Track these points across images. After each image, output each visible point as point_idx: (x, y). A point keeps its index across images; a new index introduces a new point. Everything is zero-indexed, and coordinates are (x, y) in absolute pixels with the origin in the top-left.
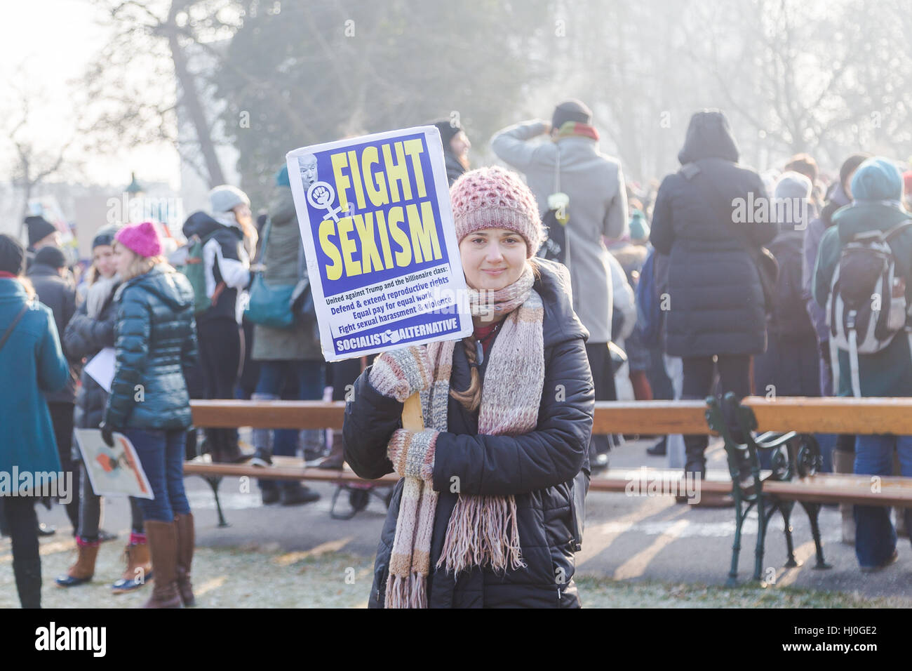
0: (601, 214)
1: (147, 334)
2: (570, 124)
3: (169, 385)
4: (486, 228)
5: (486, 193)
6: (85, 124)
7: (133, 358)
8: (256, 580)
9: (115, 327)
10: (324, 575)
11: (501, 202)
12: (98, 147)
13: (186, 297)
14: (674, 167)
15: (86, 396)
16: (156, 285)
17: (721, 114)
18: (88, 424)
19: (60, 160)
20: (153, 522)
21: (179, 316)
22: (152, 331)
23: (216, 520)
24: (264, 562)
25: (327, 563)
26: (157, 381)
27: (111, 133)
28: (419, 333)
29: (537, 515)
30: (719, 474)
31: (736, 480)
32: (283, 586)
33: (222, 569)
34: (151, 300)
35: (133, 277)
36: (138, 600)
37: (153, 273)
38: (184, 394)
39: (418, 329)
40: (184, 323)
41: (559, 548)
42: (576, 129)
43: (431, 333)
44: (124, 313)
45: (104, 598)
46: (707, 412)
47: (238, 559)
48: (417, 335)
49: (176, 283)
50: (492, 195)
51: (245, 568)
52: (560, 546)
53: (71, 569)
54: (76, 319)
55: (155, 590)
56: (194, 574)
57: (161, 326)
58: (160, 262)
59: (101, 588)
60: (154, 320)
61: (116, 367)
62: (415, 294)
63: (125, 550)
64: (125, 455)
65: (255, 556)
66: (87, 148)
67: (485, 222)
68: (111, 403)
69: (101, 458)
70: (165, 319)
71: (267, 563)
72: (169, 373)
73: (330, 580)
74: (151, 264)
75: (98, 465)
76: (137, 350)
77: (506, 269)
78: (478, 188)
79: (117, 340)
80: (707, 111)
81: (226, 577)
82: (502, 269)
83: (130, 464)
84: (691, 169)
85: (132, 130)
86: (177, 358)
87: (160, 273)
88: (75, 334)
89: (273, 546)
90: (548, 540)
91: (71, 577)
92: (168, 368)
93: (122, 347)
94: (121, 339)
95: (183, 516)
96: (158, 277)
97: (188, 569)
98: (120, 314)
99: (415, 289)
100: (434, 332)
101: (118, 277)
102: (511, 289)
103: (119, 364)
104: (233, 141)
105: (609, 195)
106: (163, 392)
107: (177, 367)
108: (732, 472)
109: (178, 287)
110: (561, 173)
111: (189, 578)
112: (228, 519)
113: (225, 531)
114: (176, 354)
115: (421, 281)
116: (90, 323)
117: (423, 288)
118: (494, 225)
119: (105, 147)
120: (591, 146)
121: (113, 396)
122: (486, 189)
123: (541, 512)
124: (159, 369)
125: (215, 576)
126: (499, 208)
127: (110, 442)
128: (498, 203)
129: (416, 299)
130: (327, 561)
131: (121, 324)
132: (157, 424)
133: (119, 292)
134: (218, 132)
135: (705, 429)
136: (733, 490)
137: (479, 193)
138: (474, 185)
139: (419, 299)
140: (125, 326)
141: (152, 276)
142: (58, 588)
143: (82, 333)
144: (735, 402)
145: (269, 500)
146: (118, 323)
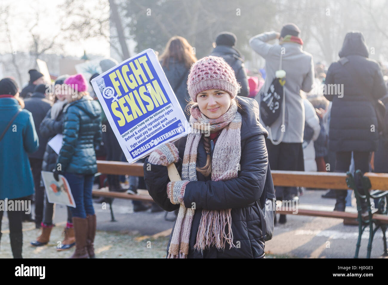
0: (301, 80)
1: (78, 129)
2: (289, 36)
3: (87, 153)
4: (205, 90)
5: (204, 72)
6: (65, 27)
7: (70, 140)
8: (126, 248)
9: (63, 124)
10: (158, 247)
11: (211, 76)
12: (70, 38)
13: (97, 112)
14: (336, 59)
15: (49, 156)
16: (83, 106)
17: (360, 34)
18: (48, 169)
19: (53, 43)
20: (77, 218)
21: (94, 121)
22: (81, 127)
23: (110, 218)
24: (130, 239)
25: (161, 241)
26: (81, 151)
27: (76, 32)
28: (166, 137)
29: (244, 224)
30: (352, 210)
31: (360, 213)
32: (138, 252)
33: (110, 242)
34: (81, 112)
35: (73, 101)
36: (68, 254)
37: (83, 100)
38: (94, 158)
39: (165, 135)
40: (96, 124)
41: (256, 240)
42: (292, 39)
43: (171, 135)
44: (67, 118)
45: (53, 252)
46: (347, 179)
47: (118, 238)
48: (165, 138)
49: (93, 105)
50: (207, 73)
51: (121, 242)
52: (257, 239)
53: (38, 238)
54: (46, 119)
55: (76, 250)
56: (95, 243)
57: (84, 126)
58: (86, 94)
59: (52, 248)
60: (81, 122)
61: (63, 144)
62: (160, 121)
63: (64, 230)
64: (64, 185)
65: (126, 237)
66: (65, 38)
67: (205, 88)
68: (59, 160)
69: (52, 186)
70: (87, 122)
71: (132, 240)
72: (87, 148)
73: (161, 250)
74: (81, 95)
75: (51, 189)
76: (73, 136)
77: (219, 107)
78: (200, 70)
79: (63, 131)
80: (354, 32)
81: (111, 246)
82: (217, 108)
83: (66, 190)
84: (345, 60)
85: (86, 30)
86: (92, 141)
87: (86, 100)
88: (45, 127)
89: (135, 232)
90: (249, 236)
91: (38, 242)
92: (87, 145)
93: (66, 134)
94: (65, 131)
95: (91, 216)
96: (85, 102)
97: (92, 241)
98: (66, 118)
99: (159, 118)
100: (173, 135)
101: (66, 101)
102: (224, 116)
103: (64, 142)
104: (134, 37)
105: (306, 72)
106: (84, 157)
107: (91, 145)
108: (358, 209)
109: (94, 107)
110: (283, 60)
111: (93, 245)
112: (116, 218)
113: (114, 224)
114: (91, 139)
115: (161, 114)
116: (52, 122)
117: (162, 117)
118: (209, 88)
119: (73, 38)
120: (299, 48)
121: (60, 157)
122: (204, 71)
123: (245, 223)
124: (83, 146)
125: (106, 245)
126: (210, 80)
127: (57, 179)
128: (210, 77)
129: (160, 123)
130: (160, 241)
131: (66, 123)
132: (80, 172)
133: (66, 108)
134: (127, 32)
135: (346, 187)
136: (358, 217)
137: (200, 73)
138: (199, 69)
139: (162, 122)
140: (68, 125)
141: (82, 101)
142: (32, 247)
143: (48, 126)
144: (361, 175)
145: (136, 210)
146: (64, 123)
